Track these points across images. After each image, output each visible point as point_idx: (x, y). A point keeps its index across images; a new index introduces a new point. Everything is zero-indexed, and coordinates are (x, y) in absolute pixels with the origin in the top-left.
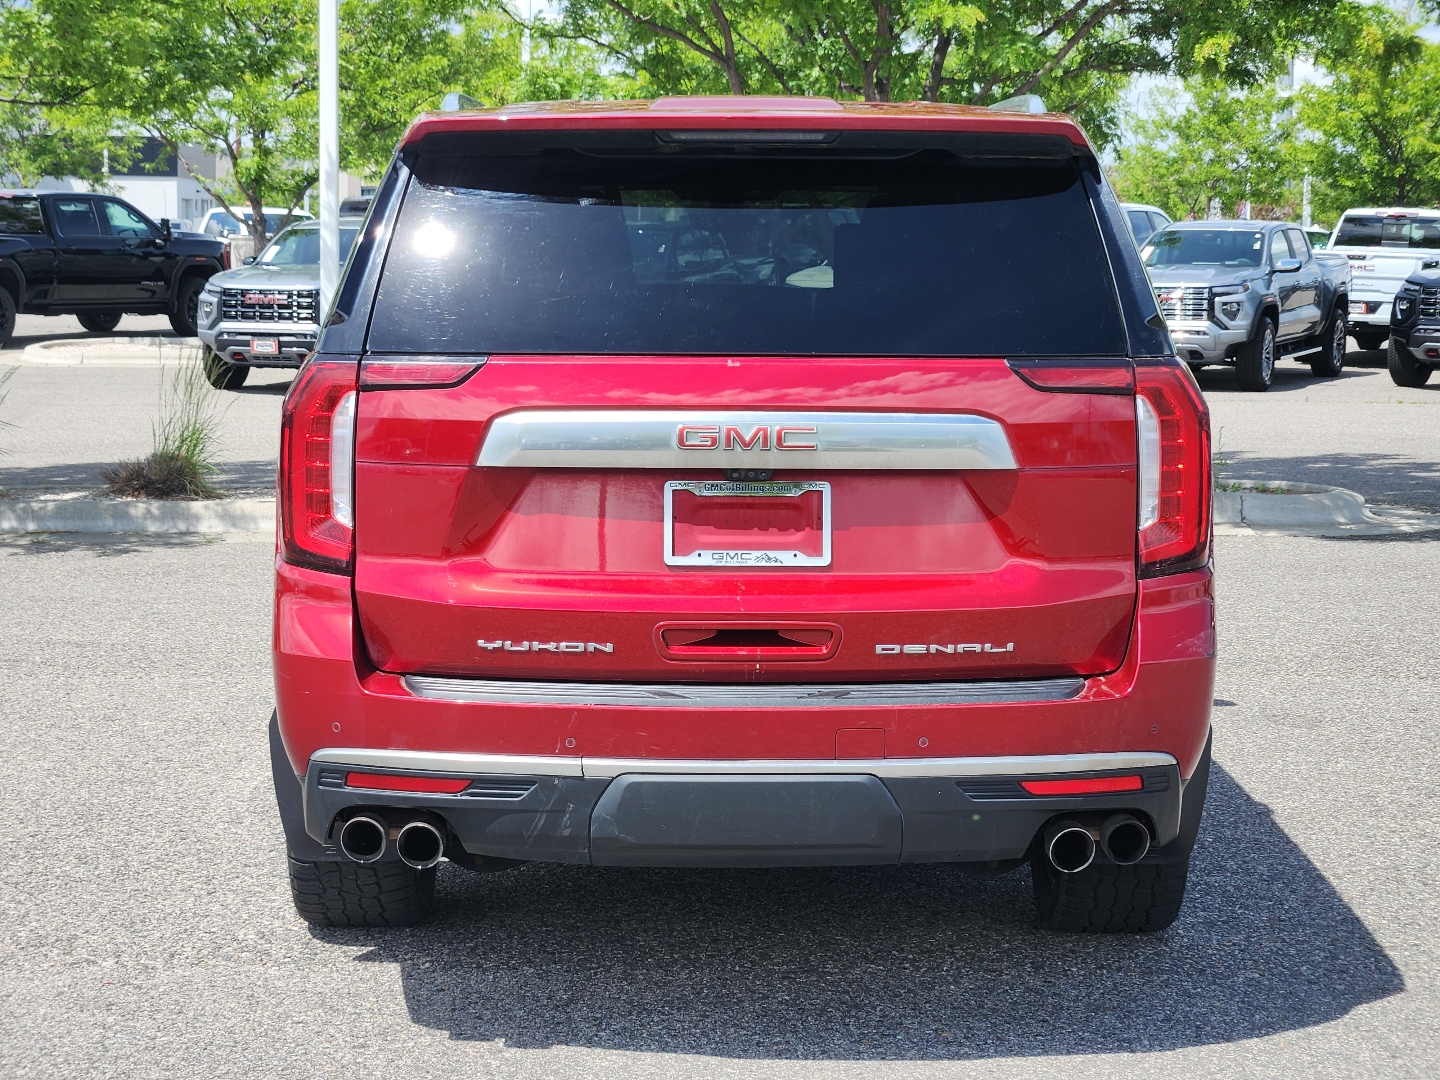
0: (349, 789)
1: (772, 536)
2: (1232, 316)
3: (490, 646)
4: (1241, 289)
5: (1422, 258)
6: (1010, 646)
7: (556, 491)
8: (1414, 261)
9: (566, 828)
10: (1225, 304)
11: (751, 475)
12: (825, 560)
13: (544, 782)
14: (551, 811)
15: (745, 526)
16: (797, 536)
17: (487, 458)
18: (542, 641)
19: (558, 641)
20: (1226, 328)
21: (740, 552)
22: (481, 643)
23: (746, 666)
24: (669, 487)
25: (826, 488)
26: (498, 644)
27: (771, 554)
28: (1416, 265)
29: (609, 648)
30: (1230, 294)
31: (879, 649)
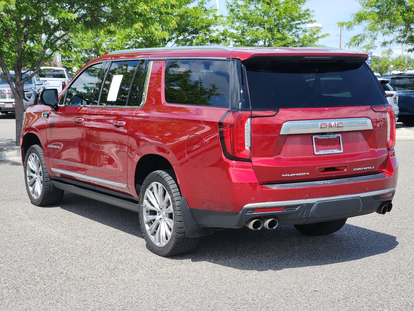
0: (255, 213)
1: (332, 147)
2: (30, 98)
3: (285, 176)
4: (31, 90)
5: (62, 81)
6: (373, 167)
7: (292, 139)
8: (60, 82)
9: (304, 215)
10: (27, 94)
11: (330, 133)
12: (342, 151)
13: (302, 205)
14: (302, 212)
15: (327, 145)
16: (336, 146)
17: (282, 132)
18: (295, 174)
19: (298, 173)
20: (28, 101)
21: (327, 150)
22: (283, 175)
23: (332, 175)
24: (314, 137)
25: (340, 135)
26: (286, 175)
27: (333, 150)
28: (61, 82)
29: (308, 174)
30: (28, 91)
31: (354, 170)
